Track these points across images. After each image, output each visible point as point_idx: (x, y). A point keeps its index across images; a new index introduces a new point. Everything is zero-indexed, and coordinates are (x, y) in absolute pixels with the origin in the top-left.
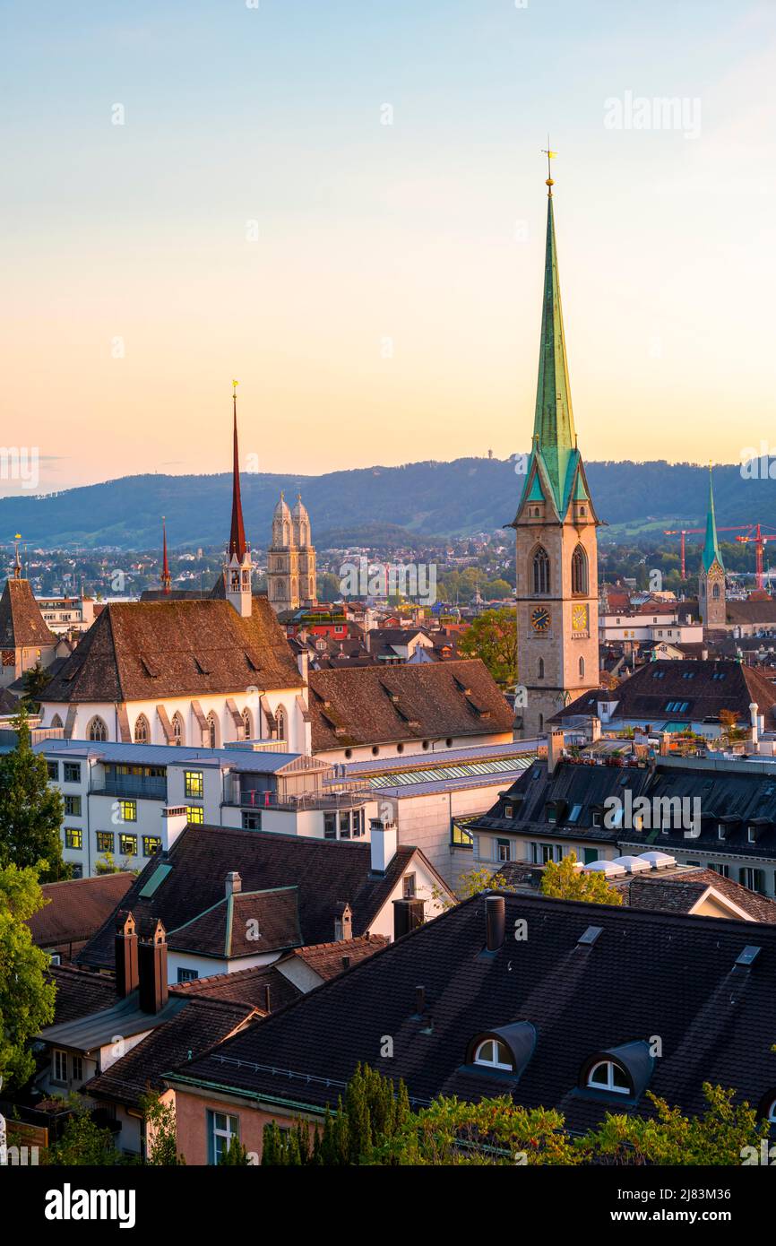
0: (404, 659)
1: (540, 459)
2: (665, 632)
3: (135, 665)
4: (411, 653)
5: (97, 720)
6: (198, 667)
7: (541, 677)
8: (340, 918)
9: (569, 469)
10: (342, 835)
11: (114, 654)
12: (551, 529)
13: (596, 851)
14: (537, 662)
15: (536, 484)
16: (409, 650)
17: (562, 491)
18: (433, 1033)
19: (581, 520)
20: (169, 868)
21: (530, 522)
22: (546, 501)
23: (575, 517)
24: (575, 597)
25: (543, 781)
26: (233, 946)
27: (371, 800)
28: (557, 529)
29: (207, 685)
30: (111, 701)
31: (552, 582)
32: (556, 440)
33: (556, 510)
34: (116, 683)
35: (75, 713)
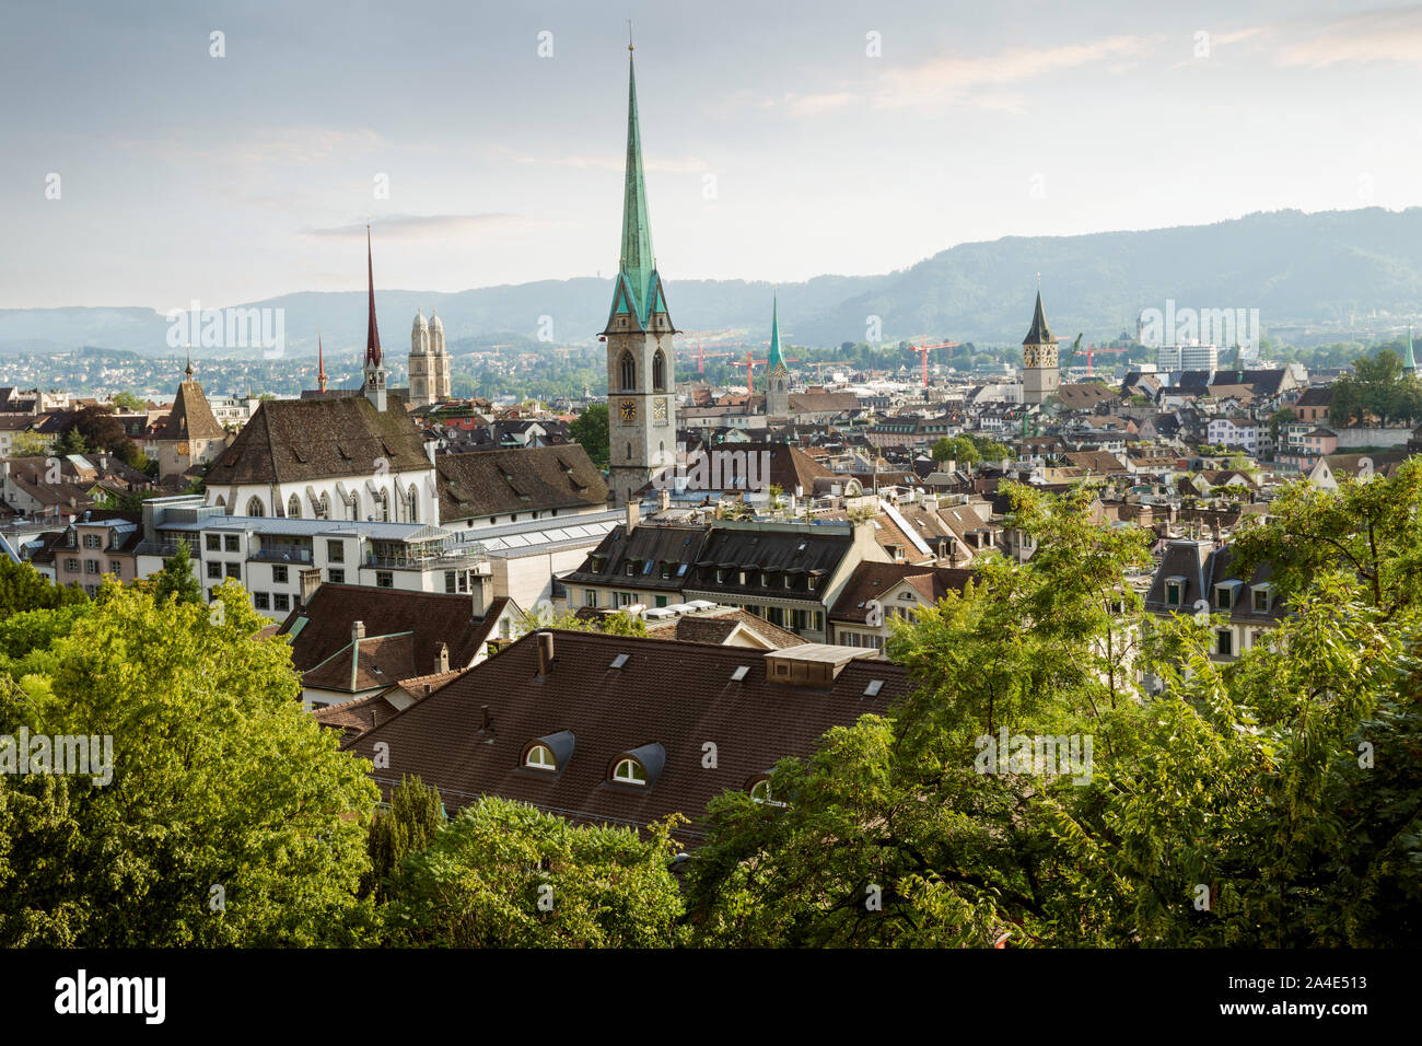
0: (522, 445)
1: (626, 278)
2: (736, 420)
3: (287, 453)
4: (527, 441)
5: (256, 500)
6: (342, 454)
7: (629, 457)
8: (438, 655)
9: (649, 288)
10: (461, 589)
11: (269, 444)
12: (635, 336)
13: (665, 598)
14: (626, 445)
15: (623, 300)
16: (525, 438)
17: (644, 305)
18: (495, 742)
19: (660, 329)
20: (306, 620)
21: (619, 330)
22: (631, 313)
23: (655, 326)
24: (656, 393)
25: (622, 543)
26: (357, 682)
27: (484, 561)
28: (640, 337)
29: (349, 468)
30: (266, 483)
31: (637, 380)
32: (639, 263)
33: (639, 321)
34: (271, 468)
35: (236, 494)
